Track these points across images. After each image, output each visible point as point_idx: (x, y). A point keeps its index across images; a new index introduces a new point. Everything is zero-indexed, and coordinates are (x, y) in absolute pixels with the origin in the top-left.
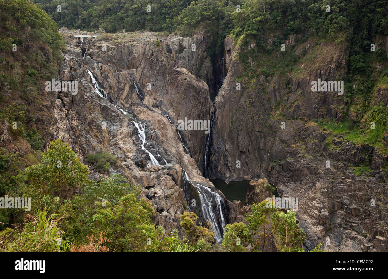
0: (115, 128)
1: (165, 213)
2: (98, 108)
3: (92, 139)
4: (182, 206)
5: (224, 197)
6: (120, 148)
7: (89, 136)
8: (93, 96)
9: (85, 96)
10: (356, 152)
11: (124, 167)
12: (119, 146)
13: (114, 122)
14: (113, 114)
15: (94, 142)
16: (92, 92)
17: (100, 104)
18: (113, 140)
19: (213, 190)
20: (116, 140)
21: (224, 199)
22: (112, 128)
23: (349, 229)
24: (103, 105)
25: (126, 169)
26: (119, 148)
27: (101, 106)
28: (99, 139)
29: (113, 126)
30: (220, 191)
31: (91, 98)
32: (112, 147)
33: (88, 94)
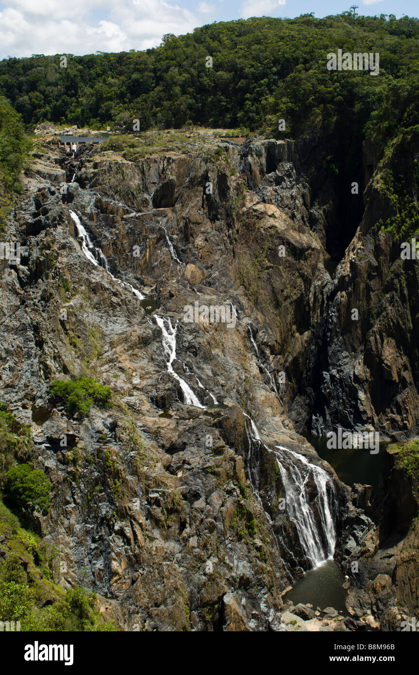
0: (117, 327)
1: (199, 504)
2: (83, 287)
3: (64, 349)
4: (238, 492)
5: (335, 475)
6: (122, 369)
7: (60, 343)
8: (76, 264)
9: (58, 264)
11: (123, 407)
12: (120, 365)
13: (115, 316)
14: (114, 299)
15: (69, 356)
16: (75, 255)
17: (87, 279)
18: (109, 353)
19: (311, 460)
20: (115, 353)
21: (335, 480)
22: (110, 328)
24: (94, 281)
25: (129, 412)
26: (120, 368)
27: (90, 283)
28: (80, 350)
29: (112, 324)
30: (325, 463)
31: (70, 267)
32: (106, 366)
33: (65, 260)
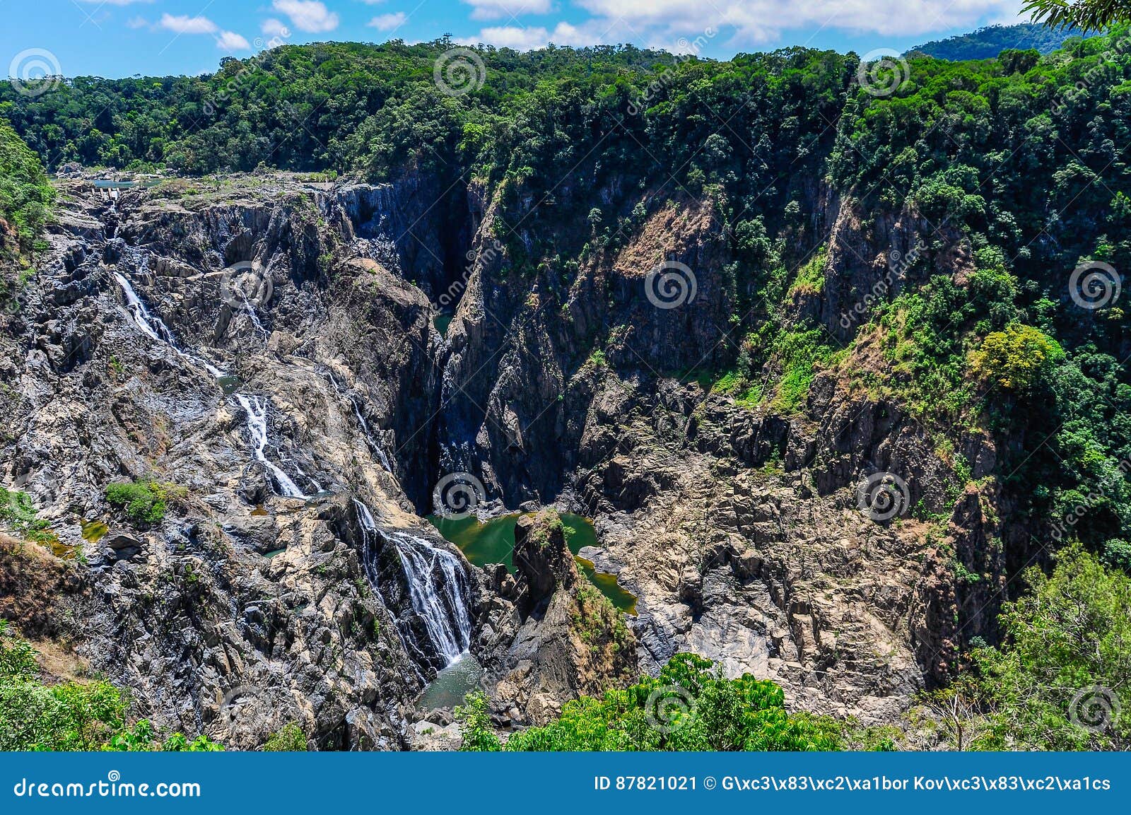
0: (189, 413)
1: (310, 610)
2: (141, 367)
3: (120, 445)
4: (355, 591)
5: (464, 557)
6: (199, 463)
7: (114, 438)
8: (128, 339)
9: (103, 340)
10: (753, 436)
11: (205, 507)
12: (197, 458)
13: (185, 399)
14: (183, 379)
15: (126, 452)
16: (126, 327)
17: (145, 357)
18: (181, 445)
19: (435, 543)
20: (189, 443)
21: (463, 563)
22: (180, 414)
23: (742, 605)
24: (154, 358)
25: (214, 513)
26: (197, 461)
27: (150, 361)
28: (142, 444)
29: (182, 409)
30: (452, 545)
31: (120, 343)
32: (179, 461)
33: (112, 334)
